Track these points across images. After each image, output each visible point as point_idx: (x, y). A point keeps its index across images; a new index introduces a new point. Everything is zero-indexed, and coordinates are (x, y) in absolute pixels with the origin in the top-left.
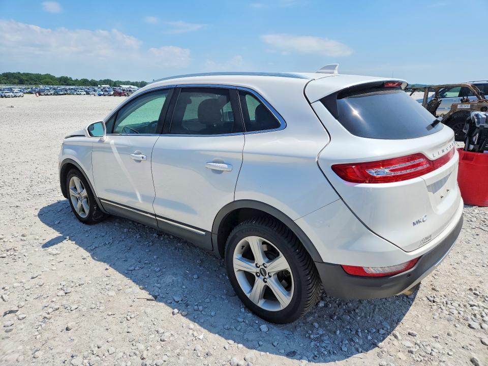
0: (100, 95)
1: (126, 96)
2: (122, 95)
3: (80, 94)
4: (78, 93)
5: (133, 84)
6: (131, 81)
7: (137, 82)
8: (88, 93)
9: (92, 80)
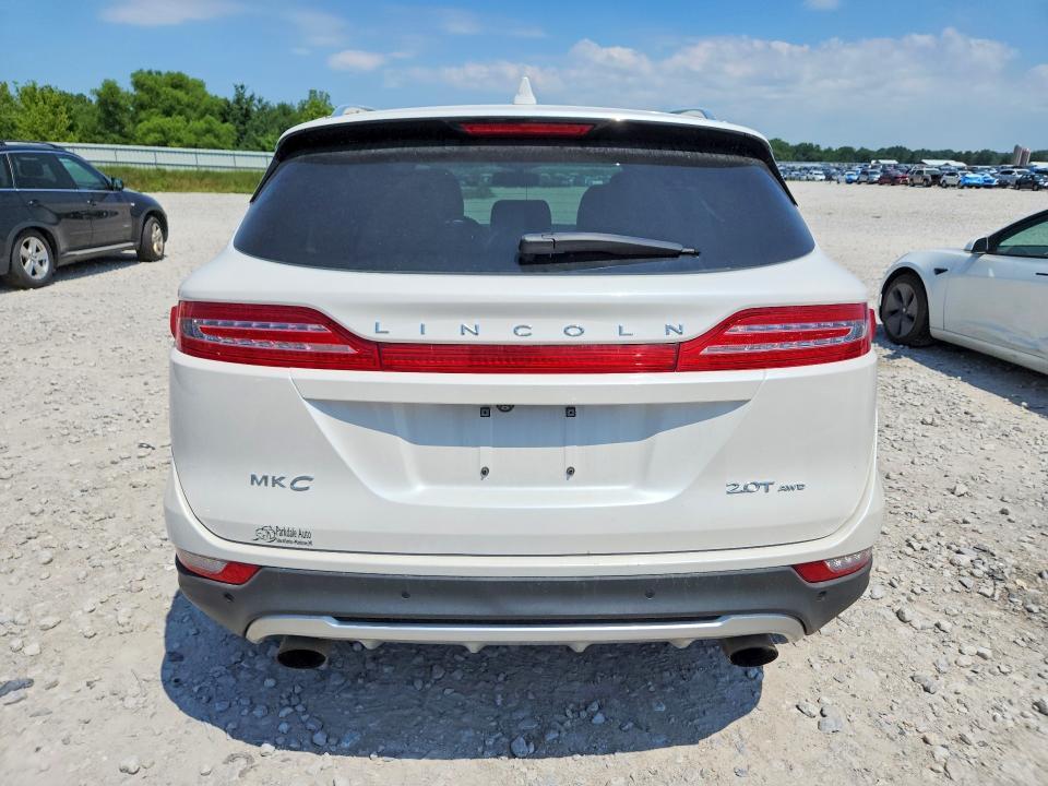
0: (849, 182)
1: (907, 184)
2: (898, 183)
3: (814, 179)
4: (810, 176)
5: (957, 157)
6: (956, 150)
7: (968, 153)
8: (829, 178)
9: (862, 149)
